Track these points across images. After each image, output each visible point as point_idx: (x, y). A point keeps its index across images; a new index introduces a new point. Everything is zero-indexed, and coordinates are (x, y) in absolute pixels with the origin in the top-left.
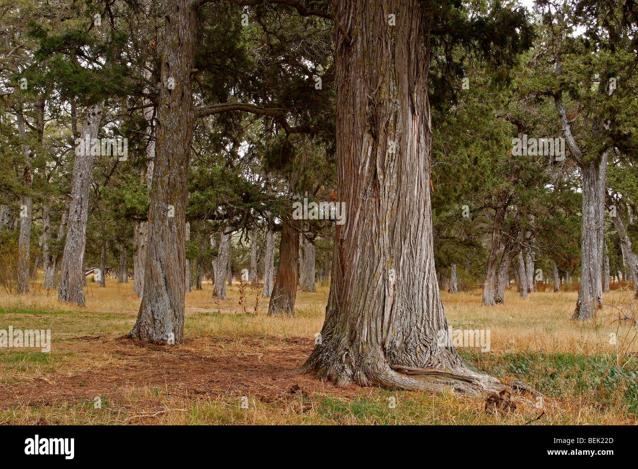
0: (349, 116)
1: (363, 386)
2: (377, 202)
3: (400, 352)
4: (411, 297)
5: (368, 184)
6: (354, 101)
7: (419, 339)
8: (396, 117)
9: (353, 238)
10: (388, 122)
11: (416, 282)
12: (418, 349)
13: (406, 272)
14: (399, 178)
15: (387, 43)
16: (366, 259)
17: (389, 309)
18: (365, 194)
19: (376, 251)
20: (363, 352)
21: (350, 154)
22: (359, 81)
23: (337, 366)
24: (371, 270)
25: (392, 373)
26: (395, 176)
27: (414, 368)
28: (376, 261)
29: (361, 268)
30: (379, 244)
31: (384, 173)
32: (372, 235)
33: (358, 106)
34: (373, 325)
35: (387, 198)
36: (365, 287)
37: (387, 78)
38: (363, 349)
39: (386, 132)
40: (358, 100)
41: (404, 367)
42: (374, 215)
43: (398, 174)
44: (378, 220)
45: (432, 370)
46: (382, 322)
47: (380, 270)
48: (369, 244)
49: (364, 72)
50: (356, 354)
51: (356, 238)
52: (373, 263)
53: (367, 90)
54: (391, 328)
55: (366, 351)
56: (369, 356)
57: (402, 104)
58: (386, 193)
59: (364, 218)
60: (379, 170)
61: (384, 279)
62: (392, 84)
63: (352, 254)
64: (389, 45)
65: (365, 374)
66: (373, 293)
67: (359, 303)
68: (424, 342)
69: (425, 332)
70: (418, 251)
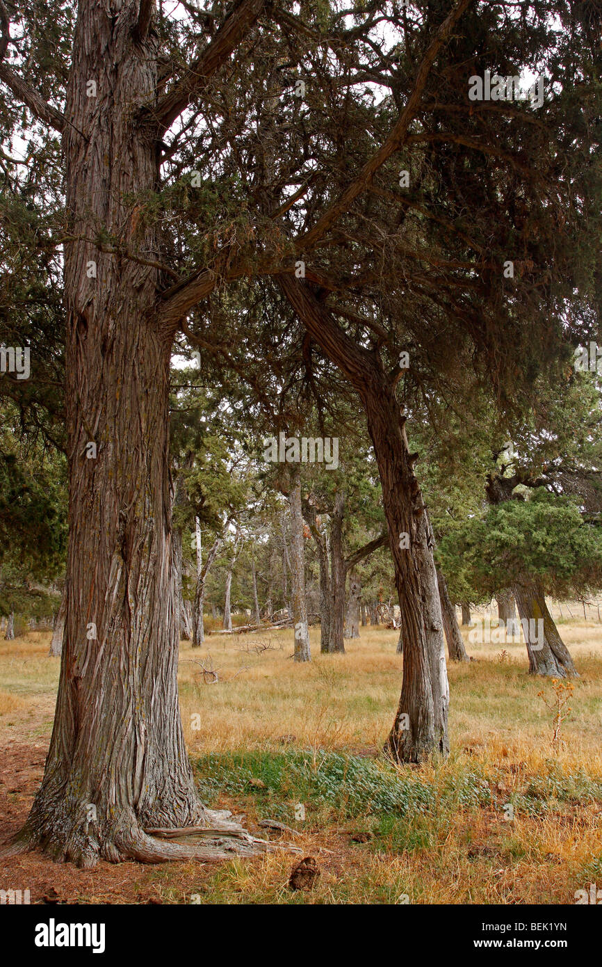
0: (92, 532)
1: (114, 862)
2: (127, 634)
3: (154, 810)
4: (162, 741)
5: (116, 612)
6: (102, 515)
7: (174, 792)
8: (151, 538)
9: (95, 676)
10: (143, 543)
11: (168, 724)
12: (175, 804)
13: (158, 714)
14: (152, 606)
15: (143, 455)
16: (113, 701)
17: (141, 761)
18: (112, 624)
19: (124, 691)
20: (111, 818)
21: (93, 576)
22: (108, 493)
23: (78, 839)
24: (119, 715)
25: (150, 840)
26: (147, 603)
27: (173, 829)
28: (125, 704)
29: (106, 712)
30: (128, 683)
31: (136, 601)
32: (120, 673)
33: (107, 523)
34: (122, 782)
35: (138, 630)
36: (111, 736)
37: (142, 494)
38: (111, 814)
39: (140, 555)
40: (107, 516)
41: (162, 829)
42: (123, 649)
43: (150, 600)
44: (127, 655)
45: (194, 828)
46: (133, 776)
47: (129, 714)
48: (115, 683)
49: (115, 484)
50: (102, 820)
51: (99, 676)
52: (122, 707)
53: (117, 504)
54: (144, 783)
55: (115, 815)
56: (120, 821)
57: (157, 523)
58: (138, 623)
59: (110, 653)
60: (130, 597)
61: (134, 724)
62: (147, 500)
63: (93, 695)
64: (145, 457)
65: (116, 845)
66: (122, 742)
67: (104, 755)
68: (180, 794)
69: (179, 781)
70: (169, 687)
